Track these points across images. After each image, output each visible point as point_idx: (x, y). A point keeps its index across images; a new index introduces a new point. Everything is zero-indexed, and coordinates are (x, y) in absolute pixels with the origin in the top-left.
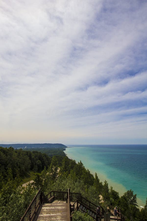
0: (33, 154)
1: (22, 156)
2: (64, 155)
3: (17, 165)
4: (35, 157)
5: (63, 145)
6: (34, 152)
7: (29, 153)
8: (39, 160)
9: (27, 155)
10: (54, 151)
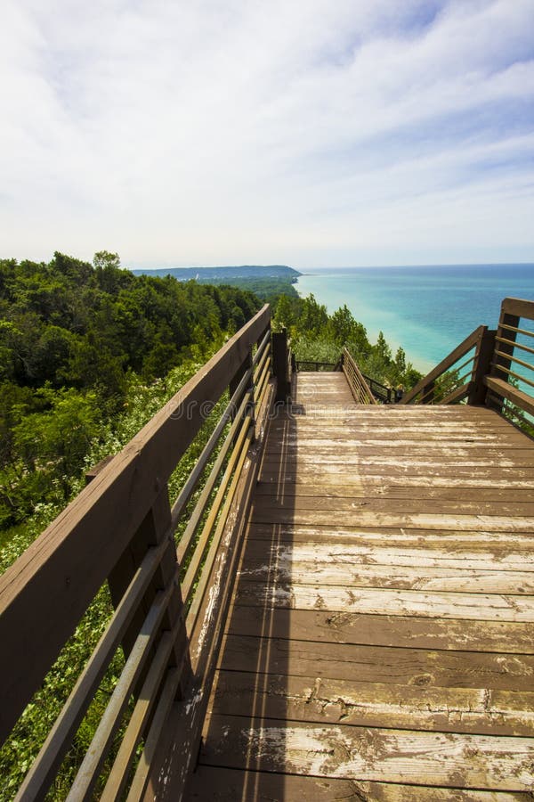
0: (222, 292)
1: (198, 296)
2: (295, 294)
3: (192, 317)
4: (228, 300)
5: (290, 268)
6: (222, 288)
7: (212, 290)
8: (238, 305)
9: (208, 293)
10: (268, 285)
